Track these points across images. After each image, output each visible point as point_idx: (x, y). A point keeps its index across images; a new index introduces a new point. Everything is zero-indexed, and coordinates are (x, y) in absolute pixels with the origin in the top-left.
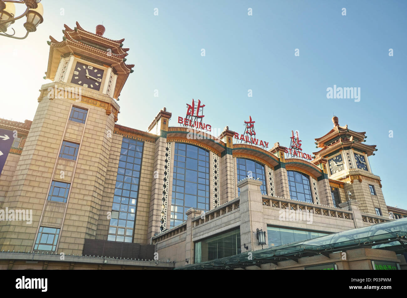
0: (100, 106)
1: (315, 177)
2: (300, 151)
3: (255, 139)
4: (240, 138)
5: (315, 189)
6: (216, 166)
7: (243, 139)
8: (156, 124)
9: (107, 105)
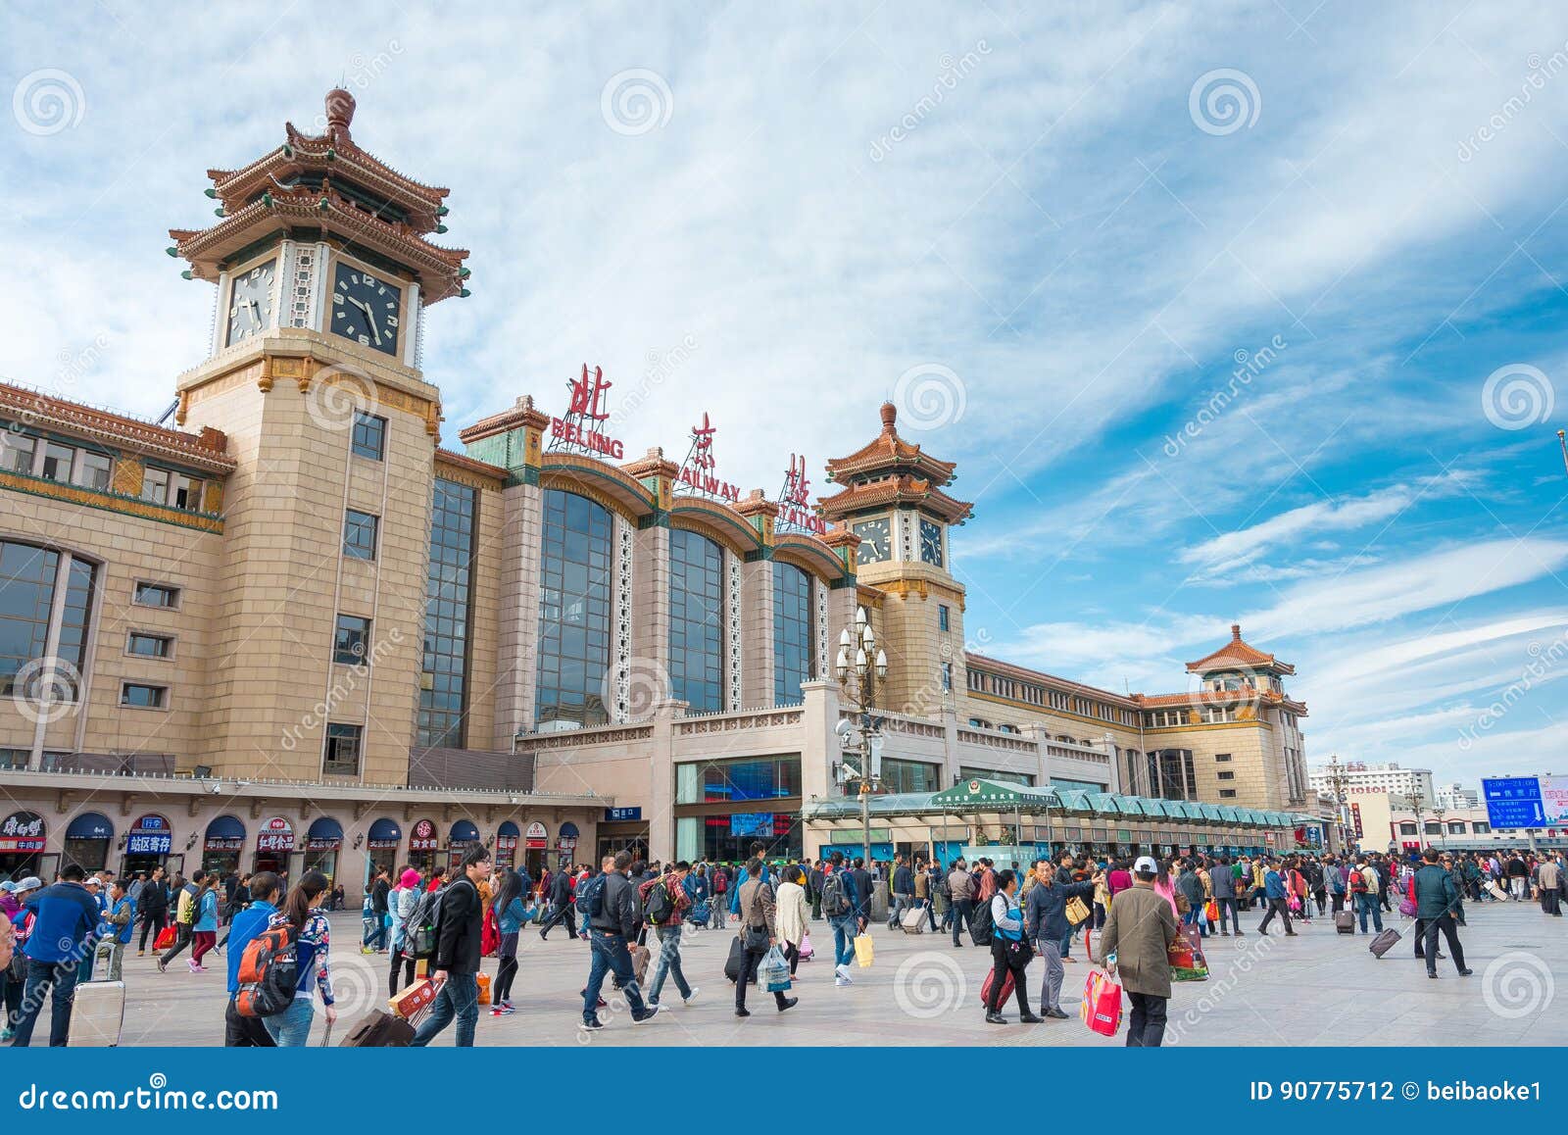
1: (825, 579)
2: (804, 509)
3: (712, 480)
5: (822, 608)
7: (689, 480)
8: (505, 435)
9: (425, 406)
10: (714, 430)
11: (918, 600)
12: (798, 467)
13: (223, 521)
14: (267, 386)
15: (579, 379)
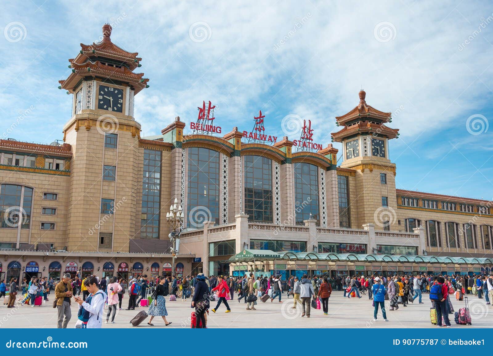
0: (127, 130)
1: (323, 167)
2: (311, 141)
3: (263, 135)
4: (248, 137)
5: (322, 179)
6: (225, 166)
7: (252, 136)
8: (171, 131)
9: (131, 128)
10: (264, 116)
11: (369, 172)
12: (307, 124)
13: (70, 172)
14: (77, 129)
15: (202, 107)
